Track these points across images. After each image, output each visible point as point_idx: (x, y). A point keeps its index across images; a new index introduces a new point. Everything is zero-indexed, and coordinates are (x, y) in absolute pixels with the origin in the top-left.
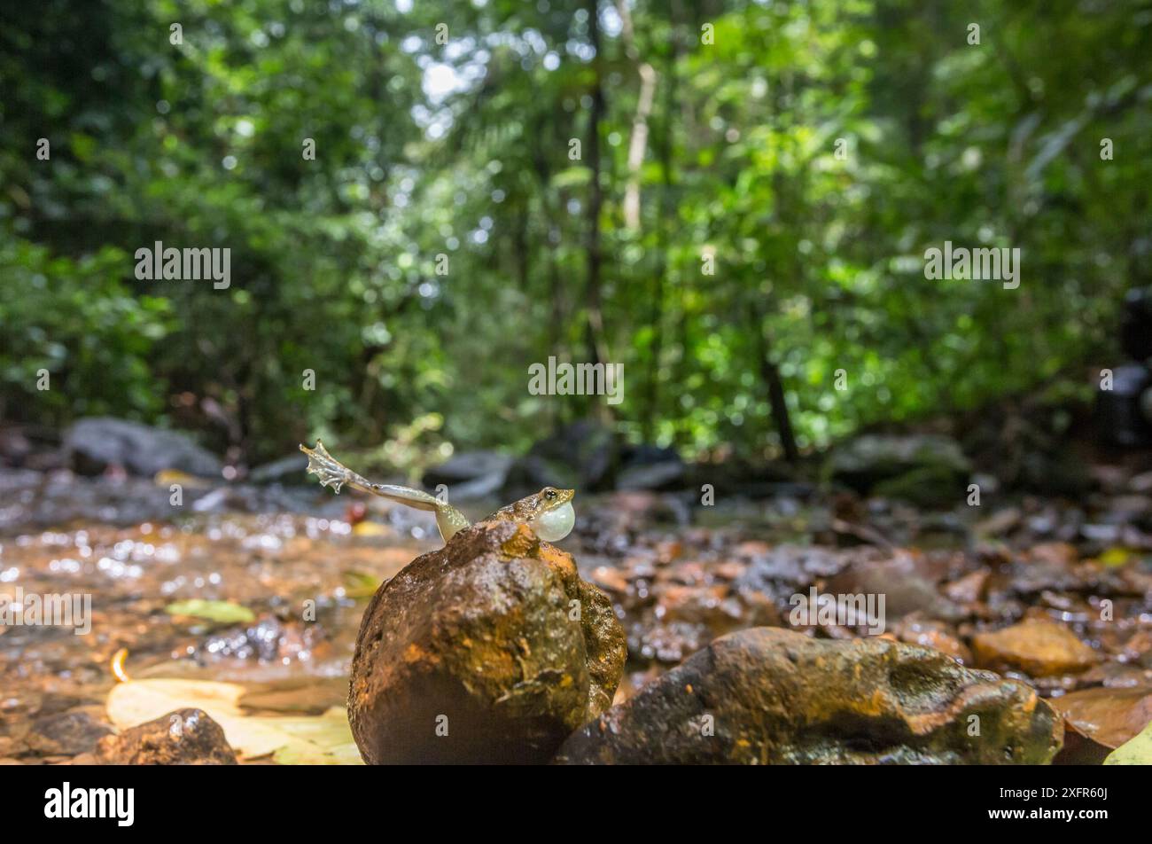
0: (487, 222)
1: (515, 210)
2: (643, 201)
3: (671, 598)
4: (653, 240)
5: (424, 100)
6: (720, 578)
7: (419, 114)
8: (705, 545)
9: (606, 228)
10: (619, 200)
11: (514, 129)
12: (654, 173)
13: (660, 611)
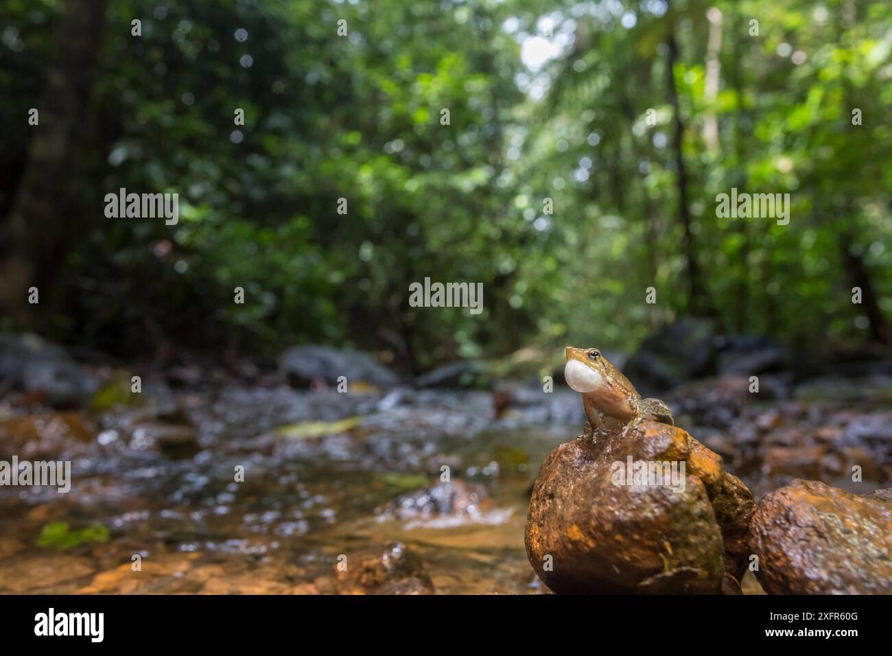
0: (586, 163)
1: (609, 150)
2: (721, 127)
3: (775, 458)
4: (732, 159)
5: (524, 69)
6: (820, 441)
7: (521, 81)
8: (803, 416)
9: (689, 154)
10: (699, 129)
11: (601, 82)
12: (729, 100)
13: (766, 469)
